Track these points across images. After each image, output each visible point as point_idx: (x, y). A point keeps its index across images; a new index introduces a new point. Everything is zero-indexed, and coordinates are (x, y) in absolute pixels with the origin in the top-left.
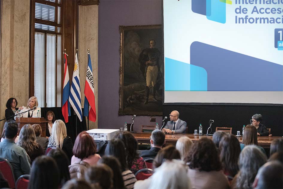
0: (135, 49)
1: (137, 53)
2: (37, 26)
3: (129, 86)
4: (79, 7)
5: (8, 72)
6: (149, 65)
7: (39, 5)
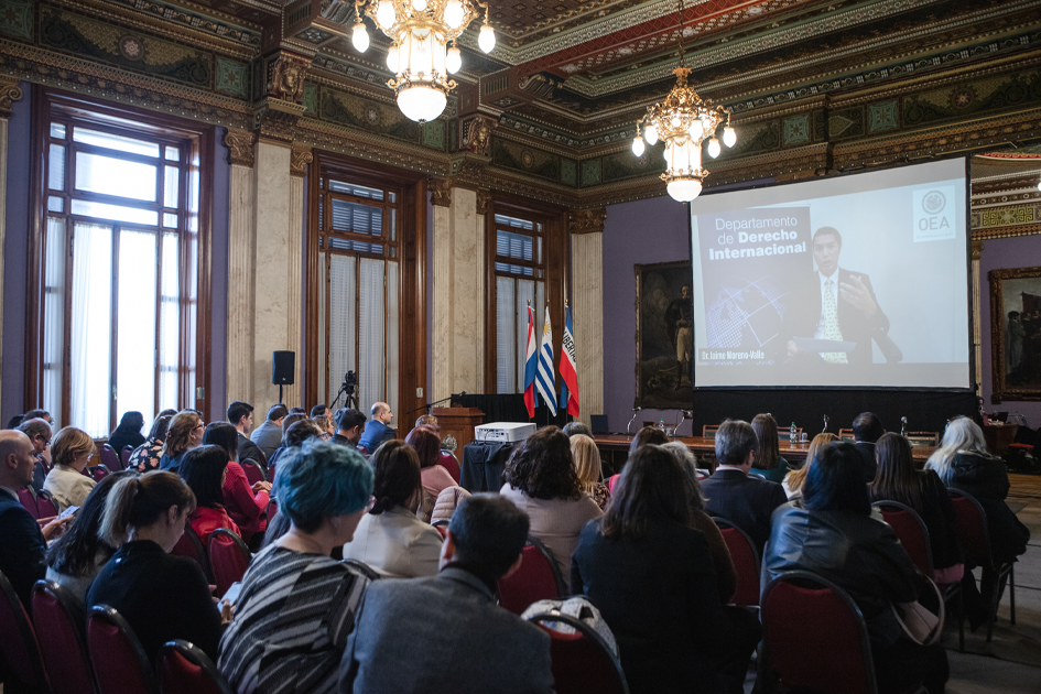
0: (660, 301)
1: (661, 307)
2: (501, 267)
3: (650, 361)
4: (573, 236)
5: (447, 339)
6: (681, 326)
7: (503, 235)
